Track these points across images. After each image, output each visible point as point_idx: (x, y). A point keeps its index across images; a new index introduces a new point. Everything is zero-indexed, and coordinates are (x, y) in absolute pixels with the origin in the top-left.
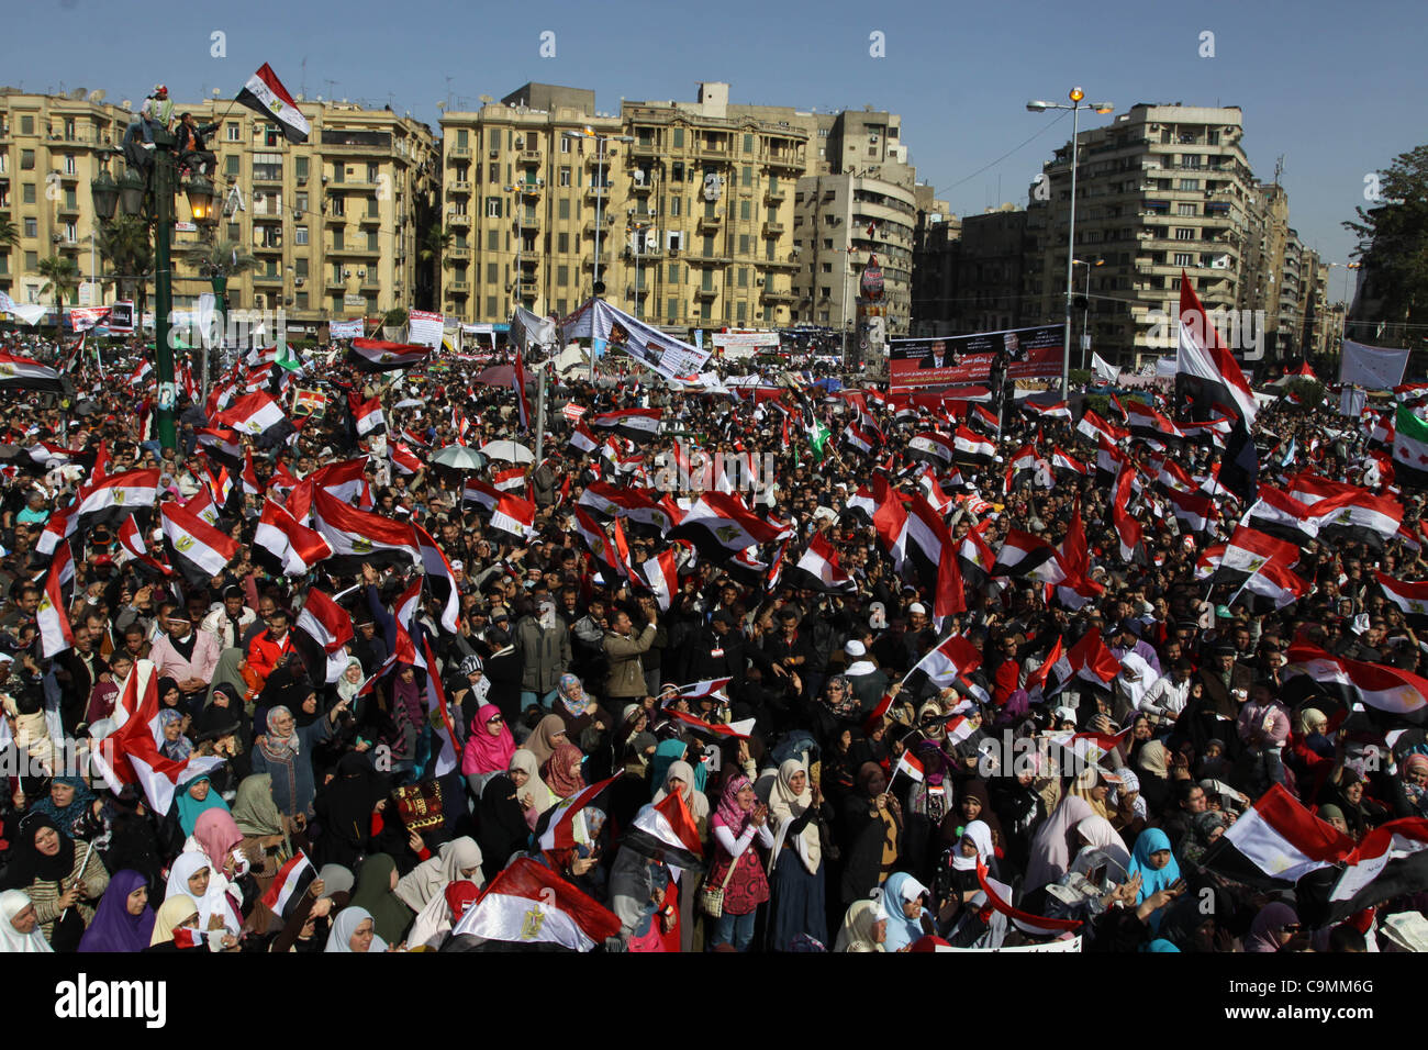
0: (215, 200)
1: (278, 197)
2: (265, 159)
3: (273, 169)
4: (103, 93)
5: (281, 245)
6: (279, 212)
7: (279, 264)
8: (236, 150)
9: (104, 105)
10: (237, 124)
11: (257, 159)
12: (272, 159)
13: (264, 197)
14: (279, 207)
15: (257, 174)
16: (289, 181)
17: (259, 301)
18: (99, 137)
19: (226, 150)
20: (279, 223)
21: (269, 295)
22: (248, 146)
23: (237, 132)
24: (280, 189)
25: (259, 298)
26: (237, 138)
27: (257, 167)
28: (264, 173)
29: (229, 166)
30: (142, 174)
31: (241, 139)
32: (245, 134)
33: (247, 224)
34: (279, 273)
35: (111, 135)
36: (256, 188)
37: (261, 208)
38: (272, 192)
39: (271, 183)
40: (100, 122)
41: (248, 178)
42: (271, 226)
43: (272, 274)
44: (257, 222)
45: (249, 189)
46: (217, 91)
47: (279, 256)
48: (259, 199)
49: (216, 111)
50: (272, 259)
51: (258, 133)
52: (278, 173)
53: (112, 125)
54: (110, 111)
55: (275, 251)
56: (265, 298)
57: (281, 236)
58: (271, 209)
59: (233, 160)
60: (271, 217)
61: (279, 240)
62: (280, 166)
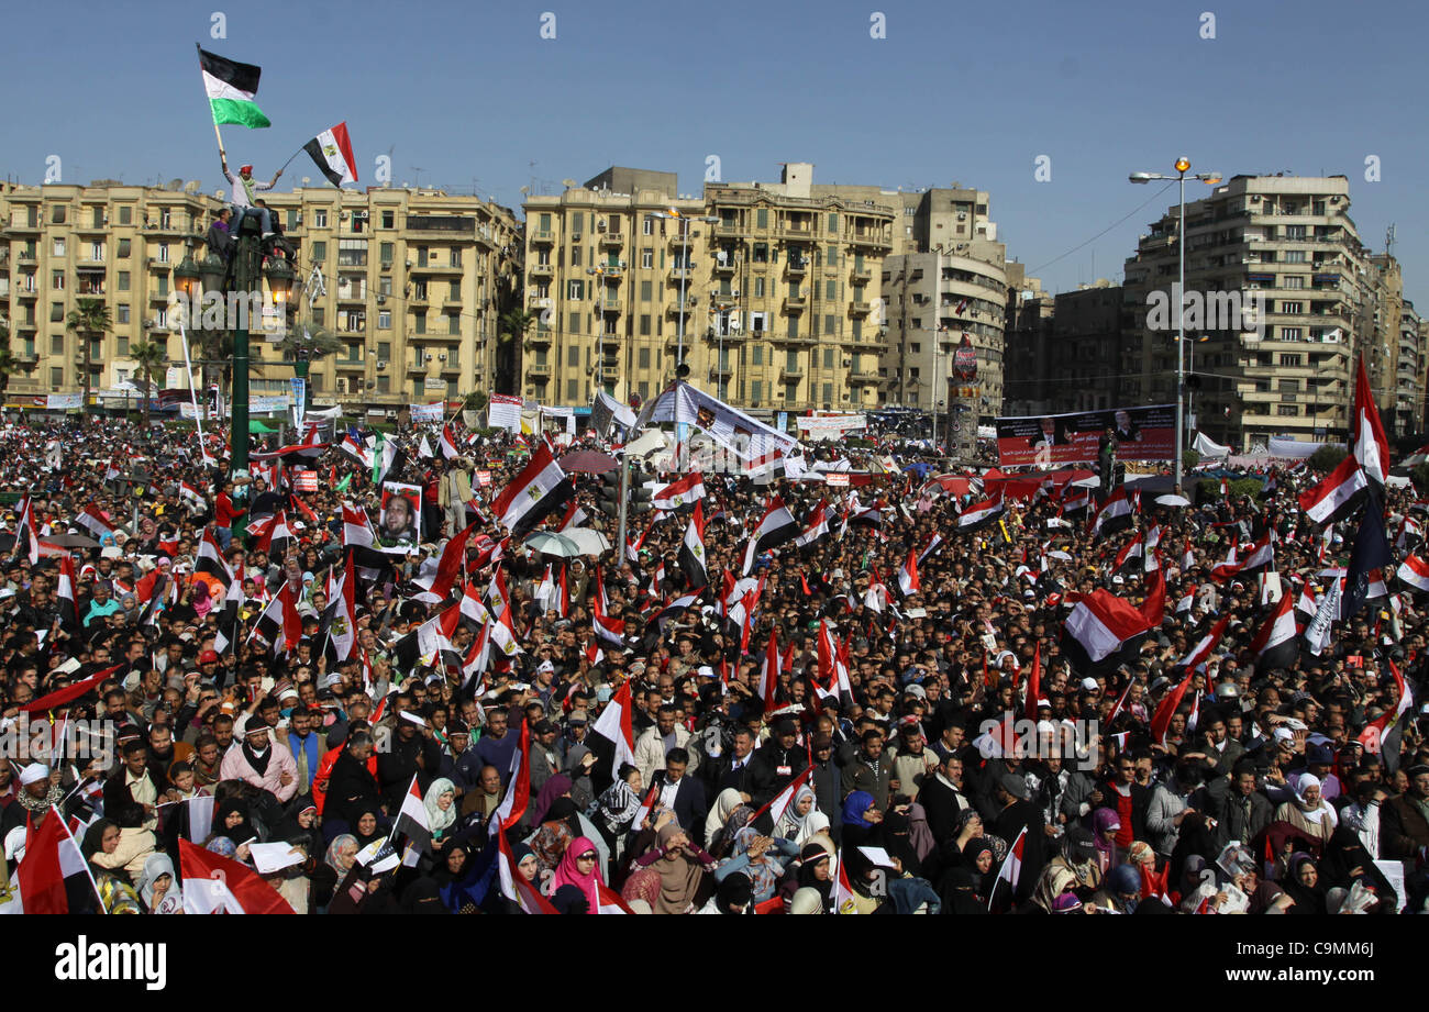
0: (295, 284)
1: (363, 282)
2: (350, 245)
3: (358, 254)
4: (198, 183)
5: (364, 330)
6: (363, 296)
7: (361, 347)
8: (323, 236)
9: (198, 195)
10: (325, 211)
11: (343, 245)
12: (357, 245)
13: (349, 282)
14: (363, 291)
15: (342, 259)
16: (373, 265)
17: (341, 384)
18: (192, 226)
19: (314, 237)
20: (362, 308)
21: (350, 378)
22: (335, 233)
23: (324, 218)
24: (364, 274)
25: (341, 381)
26: (324, 224)
27: (342, 252)
28: (349, 259)
29: (315, 252)
30: (222, 260)
31: (328, 226)
32: (332, 221)
33: (331, 308)
34: (361, 358)
35: (203, 224)
36: (341, 273)
37: (345, 293)
38: (357, 277)
39: (356, 268)
40: (194, 211)
41: (334, 264)
42: (354, 309)
43: (354, 358)
44: (341, 307)
45: (334, 274)
46: (306, 180)
47: (362, 340)
48: (344, 284)
49: (305, 199)
50: (355, 343)
51: (343, 219)
52: (363, 258)
53: (205, 214)
54: (204, 201)
55: (358, 335)
56: (347, 381)
57: (364, 320)
58: (356, 294)
59: (320, 247)
60: (355, 301)
61: (362, 325)
62: (365, 252)
